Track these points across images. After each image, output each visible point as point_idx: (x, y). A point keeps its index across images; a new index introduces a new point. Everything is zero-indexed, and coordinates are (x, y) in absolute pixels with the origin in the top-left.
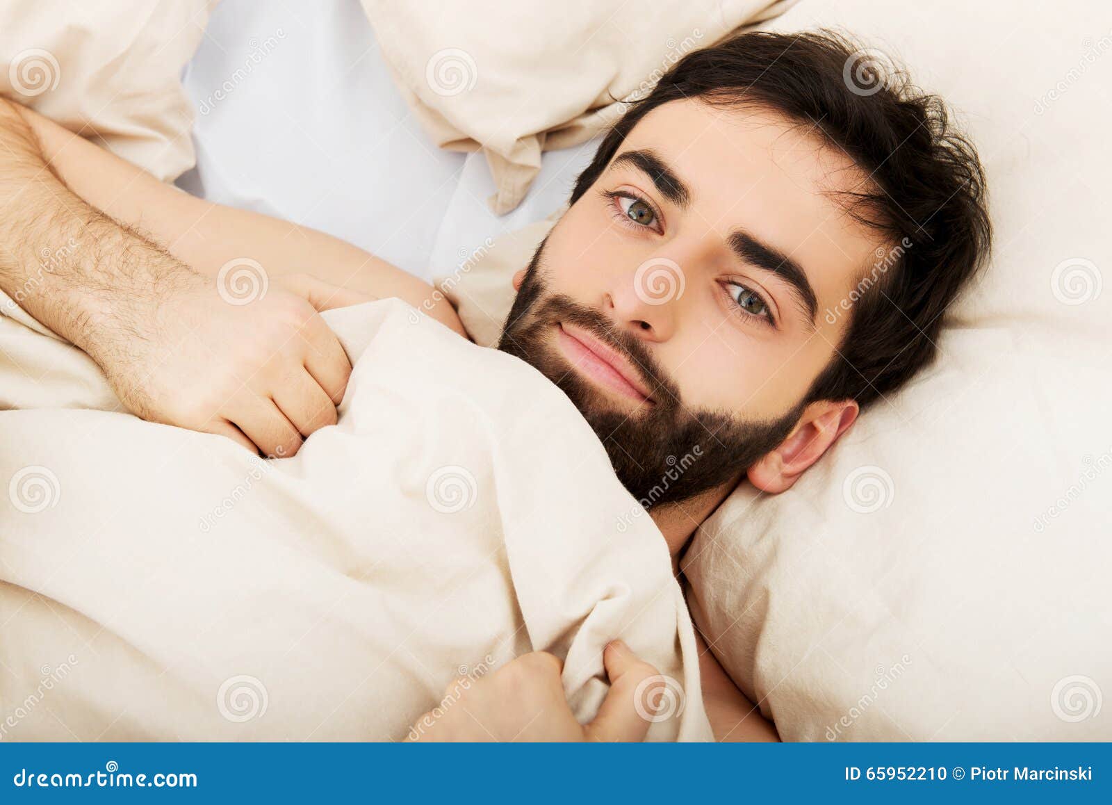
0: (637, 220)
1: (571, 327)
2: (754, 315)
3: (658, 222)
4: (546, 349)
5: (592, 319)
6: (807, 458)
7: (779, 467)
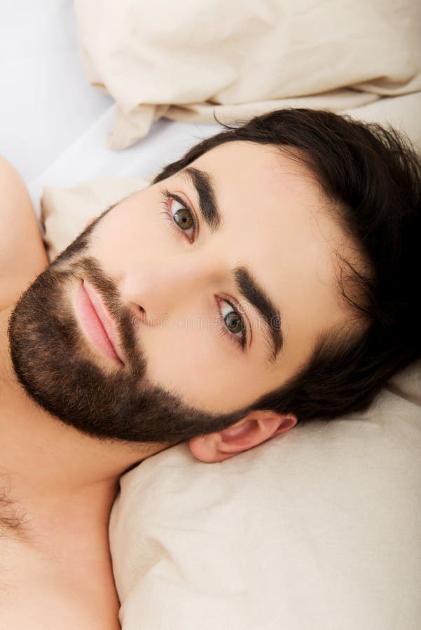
0: (178, 224)
1: (89, 286)
2: (231, 333)
3: (194, 231)
4: (64, 296)
5: (107, 288)
6: (244, 444)
7: (217, 444)
